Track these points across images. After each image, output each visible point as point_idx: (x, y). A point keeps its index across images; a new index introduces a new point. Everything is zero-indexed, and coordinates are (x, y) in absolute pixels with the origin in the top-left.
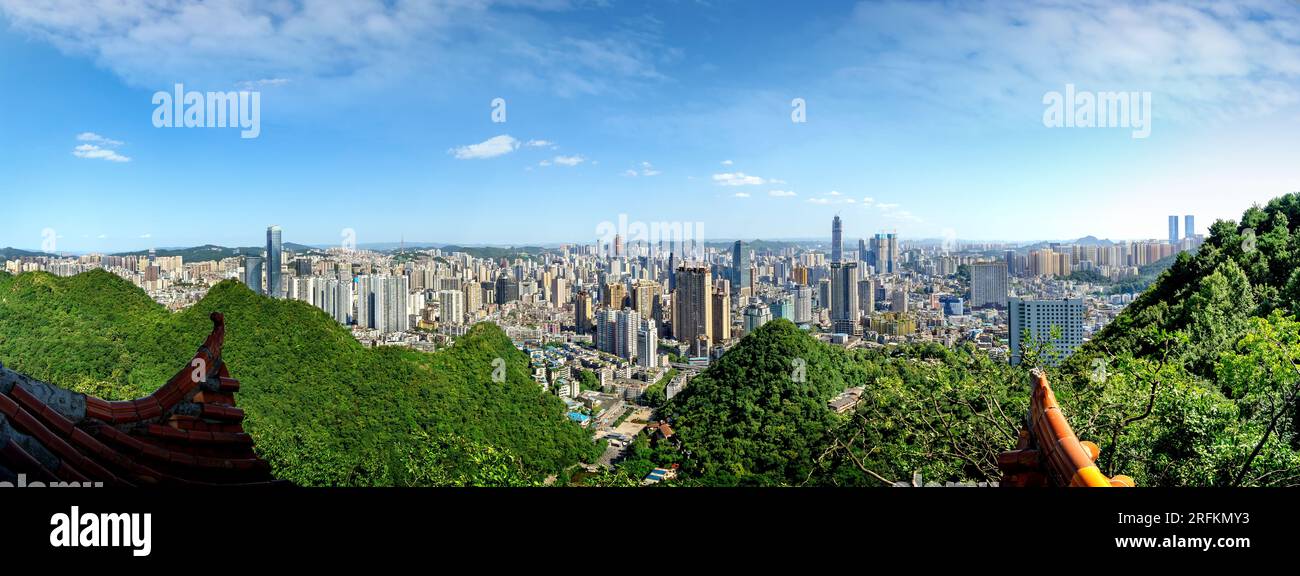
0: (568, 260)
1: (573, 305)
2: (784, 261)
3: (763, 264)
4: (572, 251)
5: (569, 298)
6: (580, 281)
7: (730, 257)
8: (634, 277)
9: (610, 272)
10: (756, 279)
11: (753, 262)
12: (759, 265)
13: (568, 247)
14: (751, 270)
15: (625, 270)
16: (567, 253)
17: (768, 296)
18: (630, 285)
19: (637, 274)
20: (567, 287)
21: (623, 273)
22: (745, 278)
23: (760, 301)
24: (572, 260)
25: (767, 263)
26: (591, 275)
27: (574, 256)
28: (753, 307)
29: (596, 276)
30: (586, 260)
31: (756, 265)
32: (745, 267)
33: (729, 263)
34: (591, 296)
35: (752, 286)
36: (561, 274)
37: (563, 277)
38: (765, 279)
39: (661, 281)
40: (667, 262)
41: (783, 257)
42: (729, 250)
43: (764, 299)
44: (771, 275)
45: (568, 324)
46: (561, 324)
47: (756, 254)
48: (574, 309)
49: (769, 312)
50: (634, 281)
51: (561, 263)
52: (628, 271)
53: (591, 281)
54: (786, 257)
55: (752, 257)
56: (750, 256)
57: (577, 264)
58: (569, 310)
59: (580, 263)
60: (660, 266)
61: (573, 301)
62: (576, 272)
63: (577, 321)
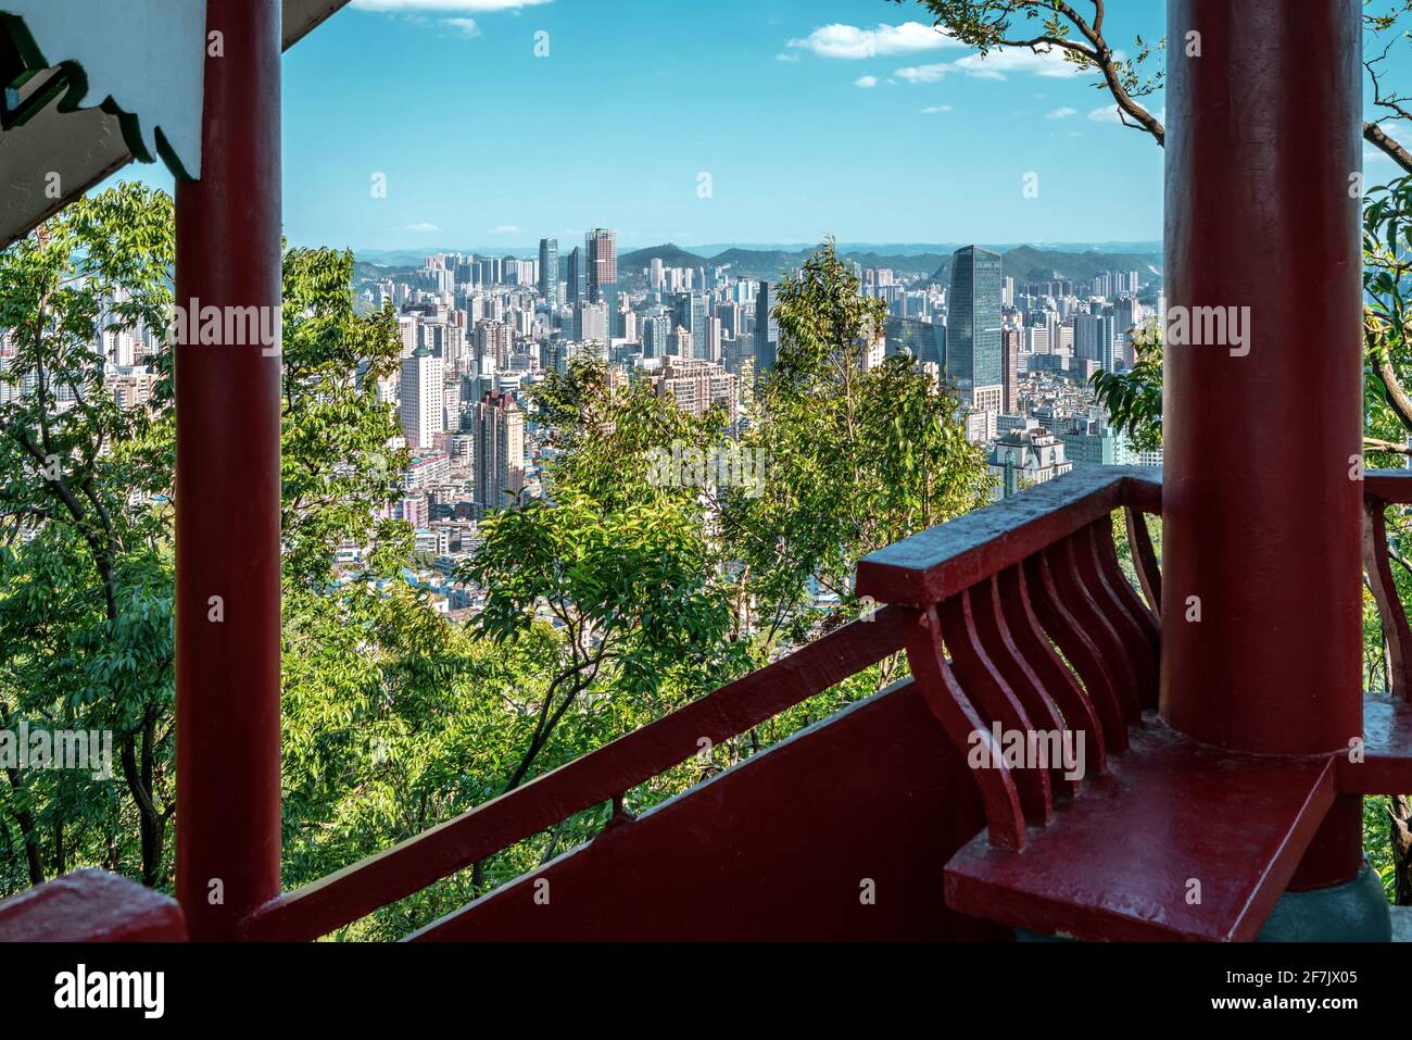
0: (450, 300)
1: (468, 439)
2: (1107, 312)
3: (1042, 320)
4: (463, 274)
5: (454, 416)
6: (489, 363)
7: (938, 297)
8: (649, 355)
9: (578, 337)
10: (1018, 364)
11: (1009, 312)
12: (1028, 322)
13: (450, 263)
14: (1005, 337)
15: (622, 334)
16: (447, 279)
17: (1058, 413)
18: (636, 374)
19: (660, 346)
20: (448, 384)
21: (617, 342)
22: (985, 358)
23: (1033, 424)
24: (464, 303)
25: (1055, 317)
26: (520, 346)
27: (469, 288)
28: (1013, 442)
29: (535, 351)
30: (506, 301)
31: (1018, 320)
32: (985, 326)
33: (935, 313)
34: (521, 407)
35: (1006, 381)
36: (429, 342)
37: (436, 352)
38: (1045, 363)
39: (731, 360)
40: (751, 311)
41: (1101, 300)
42: (936, 277)
43: (1045, 420)
44: (1065, 353)
45: (451, 498)
46: (431, 498)
47: (1019, 289)
48: (470, 450)
49: (1060, 458)
50: (651, 364)
51: (429, 310)
52: (631, 337)
53: (519, 364)
54: (1116, 301)
55: (1007, 296)
56: (999, 295)
57: (477, 315)
58: (455, 453)
59: (488, 309)
60: (727, 323)
61: (465, 425)
62: (476, 338)
63: (480, 488)
